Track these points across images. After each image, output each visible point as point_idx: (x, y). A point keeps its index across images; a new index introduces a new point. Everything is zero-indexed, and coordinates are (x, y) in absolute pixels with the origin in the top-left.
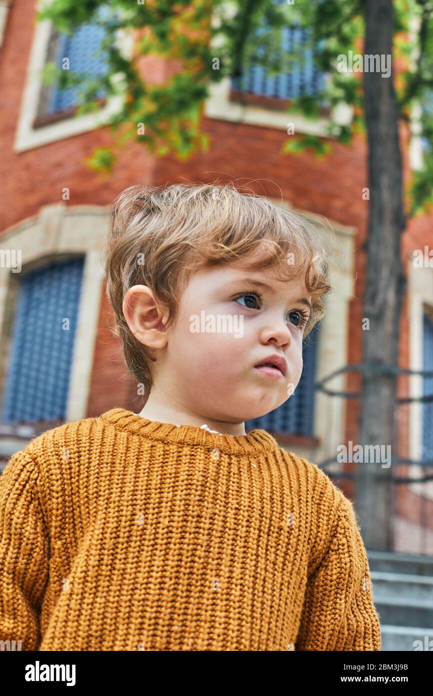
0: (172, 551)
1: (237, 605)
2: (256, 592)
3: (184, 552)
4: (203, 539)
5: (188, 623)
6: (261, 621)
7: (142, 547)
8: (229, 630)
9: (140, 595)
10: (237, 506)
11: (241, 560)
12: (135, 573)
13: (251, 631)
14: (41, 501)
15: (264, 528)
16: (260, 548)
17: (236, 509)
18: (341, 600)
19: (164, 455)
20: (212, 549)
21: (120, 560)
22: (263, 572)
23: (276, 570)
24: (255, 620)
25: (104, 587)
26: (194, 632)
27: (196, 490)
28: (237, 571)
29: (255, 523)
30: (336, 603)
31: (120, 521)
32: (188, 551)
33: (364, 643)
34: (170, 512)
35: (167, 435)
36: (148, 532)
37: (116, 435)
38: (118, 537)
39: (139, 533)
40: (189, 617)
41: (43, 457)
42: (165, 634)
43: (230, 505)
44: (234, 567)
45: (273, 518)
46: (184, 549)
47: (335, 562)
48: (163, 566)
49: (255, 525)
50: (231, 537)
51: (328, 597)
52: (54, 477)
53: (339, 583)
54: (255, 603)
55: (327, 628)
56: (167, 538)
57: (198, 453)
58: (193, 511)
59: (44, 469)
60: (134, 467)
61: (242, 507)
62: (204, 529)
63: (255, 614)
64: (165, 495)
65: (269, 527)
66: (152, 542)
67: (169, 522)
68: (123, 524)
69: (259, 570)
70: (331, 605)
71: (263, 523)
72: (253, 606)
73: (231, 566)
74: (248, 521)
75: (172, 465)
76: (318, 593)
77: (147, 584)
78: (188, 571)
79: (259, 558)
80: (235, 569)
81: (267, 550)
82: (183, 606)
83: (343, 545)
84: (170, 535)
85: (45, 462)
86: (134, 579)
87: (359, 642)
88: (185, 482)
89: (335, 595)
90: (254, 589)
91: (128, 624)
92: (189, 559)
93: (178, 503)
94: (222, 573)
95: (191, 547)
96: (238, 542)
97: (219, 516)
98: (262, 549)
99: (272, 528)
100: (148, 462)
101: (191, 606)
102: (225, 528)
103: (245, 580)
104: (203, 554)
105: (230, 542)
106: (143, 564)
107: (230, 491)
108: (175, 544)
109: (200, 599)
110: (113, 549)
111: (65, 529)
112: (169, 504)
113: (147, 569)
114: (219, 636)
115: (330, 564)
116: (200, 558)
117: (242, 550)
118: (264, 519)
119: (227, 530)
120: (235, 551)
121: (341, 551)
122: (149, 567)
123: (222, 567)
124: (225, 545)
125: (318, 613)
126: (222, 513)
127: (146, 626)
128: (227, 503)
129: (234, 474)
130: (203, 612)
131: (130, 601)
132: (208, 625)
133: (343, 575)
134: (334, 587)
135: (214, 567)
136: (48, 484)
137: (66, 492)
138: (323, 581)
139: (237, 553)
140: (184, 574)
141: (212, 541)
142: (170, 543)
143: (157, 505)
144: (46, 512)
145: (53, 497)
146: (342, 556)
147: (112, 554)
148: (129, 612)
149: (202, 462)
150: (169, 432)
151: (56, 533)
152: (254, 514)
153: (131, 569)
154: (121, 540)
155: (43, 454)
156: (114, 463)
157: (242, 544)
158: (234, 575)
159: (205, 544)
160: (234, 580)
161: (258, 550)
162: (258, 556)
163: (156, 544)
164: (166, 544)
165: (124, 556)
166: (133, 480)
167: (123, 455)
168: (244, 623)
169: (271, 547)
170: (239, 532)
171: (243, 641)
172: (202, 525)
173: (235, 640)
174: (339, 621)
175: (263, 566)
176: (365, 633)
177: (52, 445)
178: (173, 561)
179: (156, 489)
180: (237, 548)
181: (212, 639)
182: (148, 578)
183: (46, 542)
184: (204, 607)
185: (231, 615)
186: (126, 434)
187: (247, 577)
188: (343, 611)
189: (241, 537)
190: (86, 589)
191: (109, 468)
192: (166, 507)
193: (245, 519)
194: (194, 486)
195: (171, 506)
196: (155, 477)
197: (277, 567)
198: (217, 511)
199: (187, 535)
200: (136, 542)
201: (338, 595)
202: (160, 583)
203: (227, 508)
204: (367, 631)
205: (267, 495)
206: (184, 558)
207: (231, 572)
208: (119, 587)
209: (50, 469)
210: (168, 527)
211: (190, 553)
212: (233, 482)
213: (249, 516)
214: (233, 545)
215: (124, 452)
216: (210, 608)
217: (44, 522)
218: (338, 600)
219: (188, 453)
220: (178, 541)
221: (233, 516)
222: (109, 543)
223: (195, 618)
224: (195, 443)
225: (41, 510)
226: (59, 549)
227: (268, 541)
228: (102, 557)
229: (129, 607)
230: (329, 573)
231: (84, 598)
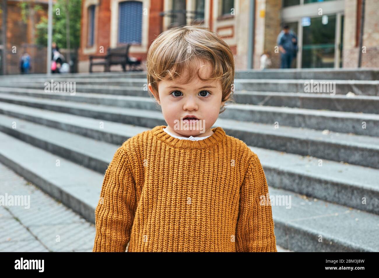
0: (178, 193)
1: (205, 211)
2: (212, 205)
3: (183, 193)
4: (190, 187)
5: (187, 220)
6: (214, 216)
7: (167, 191)
8: (202, 221)
9: (168, 210)
10: (204, 172)
11: (205, 194)
12: (165, 201)
13: (210, 220)
14: (130, 169)
15: (215, 179)
16: (213, 188)
17: (203, 173)
18: (251, 197)
19: (174, 153)
20: (194, 190)
21: (160, 196)
22: (214, 197)
23: (220, 195)
24: (211, 216)
25: (155, 206)
26: (189, 223)
27: (186, 168)
28: (204, 198)
29: (211, 178)
30: (249, 198)
31: (159, 181)
32: (184, 192)
33: (262, 213)
34: (177, 177)
35: (175, 144)
36: (169, 185)
37: (157, 142)
38: (158, 187)
39: (166, 186)
40: (187, 217)
41: (130, 152)
42: (178, 224)
43: (201, 172)
44: (203, 196)
45: (218, 174)
46: (183, 192)
47: (247, 182)
48: (175, 199)
49: (211, 179)
50: (201, 185)
51: (246, 196)
52: (135, 160)
53: (250, 190)
54: (211, 210)
55: (246, 208)
56: (176, 188)
57: (187, 152)
58: (185, 177)
59: (130, 157)
60: (163, 158)
61: (205, 172)
62: (190, 183)
63: (211, 214)
64: (175, 170)
65: (217, 178)
66: (171, 189)
67: (176, 181)
68: (160, 182)
69: (212, 197)
70: (248, 199)
71: (214, 177)
72: (210, 211)
73: (202, 196)
74: (208, 177)
75: (177, 158)
76: (242, 195)
77: (170, 205)
78: (185, 200)
79: (213, 192)
80: (203, 197)
81: (216, 188)
82: (184, 213)
83: (251, 175)
84: (177, 186)
85: (131, 154)
86: (165, 203)
87: (260, 213)
88: (182, 165)
89: (249, 195)
90: (211, 204)
91: (164, 221)
92: (185, 195)
93: (179, 174)
94: (198, 199)
95: (186, 190)
96: (204, 186)
97: (196, 177)
98: (214, 188)
99: (218, 178)
100: (168, 156)
101: (187, 213)
102: (199, 181)
103: (207, 201)
104: (190, 193)
105: (201, 187)
106: (168, 198)
107: (201, 166)
108: (179, 190)
109: (191, 210)
110: (157, 192)
111: (141, 181)
112: (176, 174)
113: (170, 200)
114: (198, 224)
115: (246, 183)
116: (189, 194)
117: (206, 189)
118: (214, 175)
119: (200, 182)
120: (203, 190)
121: (250, 178)
122: (171, 199)
123: (198, 197)
124: (199, 188)
125: (243, 203)
126: (198, 176)
127: (171, 222)
128: (200, 171)
129: (203, 158)
130: (192, 215)
131: (164, 212)
132: (194, 220)
133: (251, 187)
134: (248, 192)
135: (195, 197)
136: (132, 163)
137: (140, 166)
138: (243, 190)
139: (204, 191)
140: (184, 201)
141: (193, 187)
142: (177, 189)
143: (172, 175)
144: (133, 173)
145: (136, 168)
146: (250, 180)
147: (157, 194)
148: (164, 216)
149: (189, 155)
150: (176, 143)
151: (137, 182)
152: (210, 174)
153: (164, 200)
154: (159, 188)
155: (130, 151)
156: (155, 155)
157: (206, 187)
158: (203, 200)
159: (191, 189)
160: (203, 202)
161: (212, 189)
162: (212, 191)
163: (173, 190)
164: (176, 190)
165: (161, 194)
166: (163, 164)
167: (159, 152)
168: (207, 218)
169: (218, 186)
170: (204, 183)
171: (208, 225)
172: (189, 181)
173: (205, 225)
174: (251, 205)
175: (214, 195)
176: (262, 210)
177: (133, 147)
178: (179, 196)
179: (171, 168)
180: (204, 189)
181: (196, 225)
182: (170, 203)
183: (133, 185)
184: (192, 213)
185: (203, 215)
186: (160, 141)
187: (208, 200)
188: (252, 201)
189: (205, 184)
190: (149, 207)
191: (153, 158)
192: (175, 176)
193: (207, 177)
194: (185, 167)
195: (177, 175)
196: (171, 163)
197: (220, 194)
198: (195, 175)
199: (184, 186)
200: (165, 189)
201: (250, 195)
202: (175, 205)
203: (200, 173)
204: (263, 209)
205: (216, 165)
206: (183, 195)
207: (202, 198)
208: (160, 206)
209: (133, 157)
210: (176, 183)
211: (185, 193)
212: (202, 162)
213: (208, 175)
214: (202, 188)
215: (159, 150)
216: (194, 213)
217: (132, 177)
218: (250, 197)
219: (183, 152)
220: (180, 188)
221: (202, 176)
222: (155, 190)
223: (189, 217)
224: (186, 148)
225: (131, 173)
226: (139, 189)
227: (216, 184)
228: (153, 195)
229: (164, 214)
230: (246, 187)
231: (148, 210)
